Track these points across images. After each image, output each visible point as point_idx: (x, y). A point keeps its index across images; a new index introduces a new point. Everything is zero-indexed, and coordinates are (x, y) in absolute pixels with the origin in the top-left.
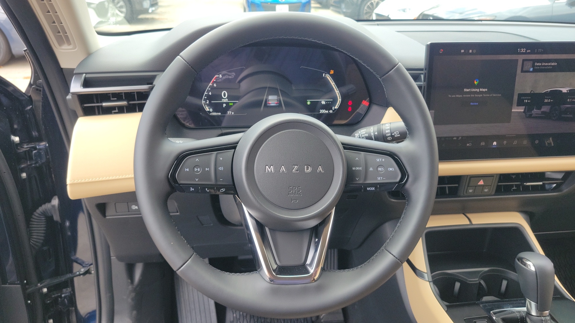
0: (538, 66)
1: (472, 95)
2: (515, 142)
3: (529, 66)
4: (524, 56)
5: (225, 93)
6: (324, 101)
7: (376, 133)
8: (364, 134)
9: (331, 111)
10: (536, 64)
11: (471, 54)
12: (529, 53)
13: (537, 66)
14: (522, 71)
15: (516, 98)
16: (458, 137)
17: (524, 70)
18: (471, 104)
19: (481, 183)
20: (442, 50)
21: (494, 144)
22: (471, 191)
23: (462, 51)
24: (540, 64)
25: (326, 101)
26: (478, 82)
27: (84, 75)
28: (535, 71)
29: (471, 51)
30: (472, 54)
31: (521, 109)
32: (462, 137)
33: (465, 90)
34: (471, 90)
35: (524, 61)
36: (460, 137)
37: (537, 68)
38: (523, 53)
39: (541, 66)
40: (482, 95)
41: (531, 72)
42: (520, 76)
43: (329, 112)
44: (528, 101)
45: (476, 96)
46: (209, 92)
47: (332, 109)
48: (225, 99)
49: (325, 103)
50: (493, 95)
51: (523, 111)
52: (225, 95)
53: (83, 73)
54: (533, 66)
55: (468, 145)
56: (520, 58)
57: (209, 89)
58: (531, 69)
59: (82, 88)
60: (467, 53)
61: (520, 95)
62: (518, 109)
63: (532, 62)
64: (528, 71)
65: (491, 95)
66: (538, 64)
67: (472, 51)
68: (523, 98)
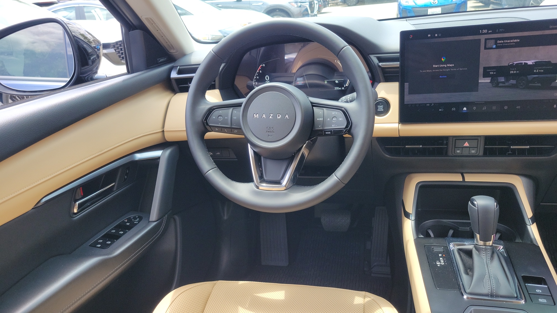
0: (501, 43)
1: (440, 70)
2: (485, 108)
3: (492, 44)
4: (485, 35)
5: (267, 77)
6: (337, 81)
7: (351, 99)
8: (344, 100)
9: (343, 88)
10: (498, 42)
11: (436, 37)
12: (490, 33)
13: (499, 43)
14: (486, 48)
15: (481, 71)
16: (431, 104)
17: (487, 47)
18: (440, 77)
19: (466, 144)
20: (412, 36)
21: (464, 110)
22: (458, 151)
23: (429, 35)
24: (503, 42)
25: (339, 81)
26: (445, 59)
27: (179, 67)
28: (497, 47)
29: (436, 35)
30: (438, 37)
31: (488, 80)
32: (435, 104)
33: (434, 66)
34: (439, 66)
35: (486, 40)
36: (433, 103)
37: (499, 45)
38: (485, 34)
39: (504, 43)
40: (449, 70)
41: (494, 48)
42: (483, 53)
43: (341, 89)
44: (493, 73)
45: (444, 70)
46: (257, 77)
47: (344, 87)
48: (268, 81)
49: (338, 82)
50: (459, 69)
51: (489, 81)
52: (267, 79)
53: (178, 66)
54: (496, 43)
55: (440, 110)
56: (483, 38)
57: (257, 74)
58: (494, 46)
59: (177, 75)
60: (433, 37)
61: (485, 69)
62: (484, 80)
63: (494, 41)
64: (492, 48)
65: (458, 69)
66: (500, 42)
67: (438, 35)
68: (489, 70)
